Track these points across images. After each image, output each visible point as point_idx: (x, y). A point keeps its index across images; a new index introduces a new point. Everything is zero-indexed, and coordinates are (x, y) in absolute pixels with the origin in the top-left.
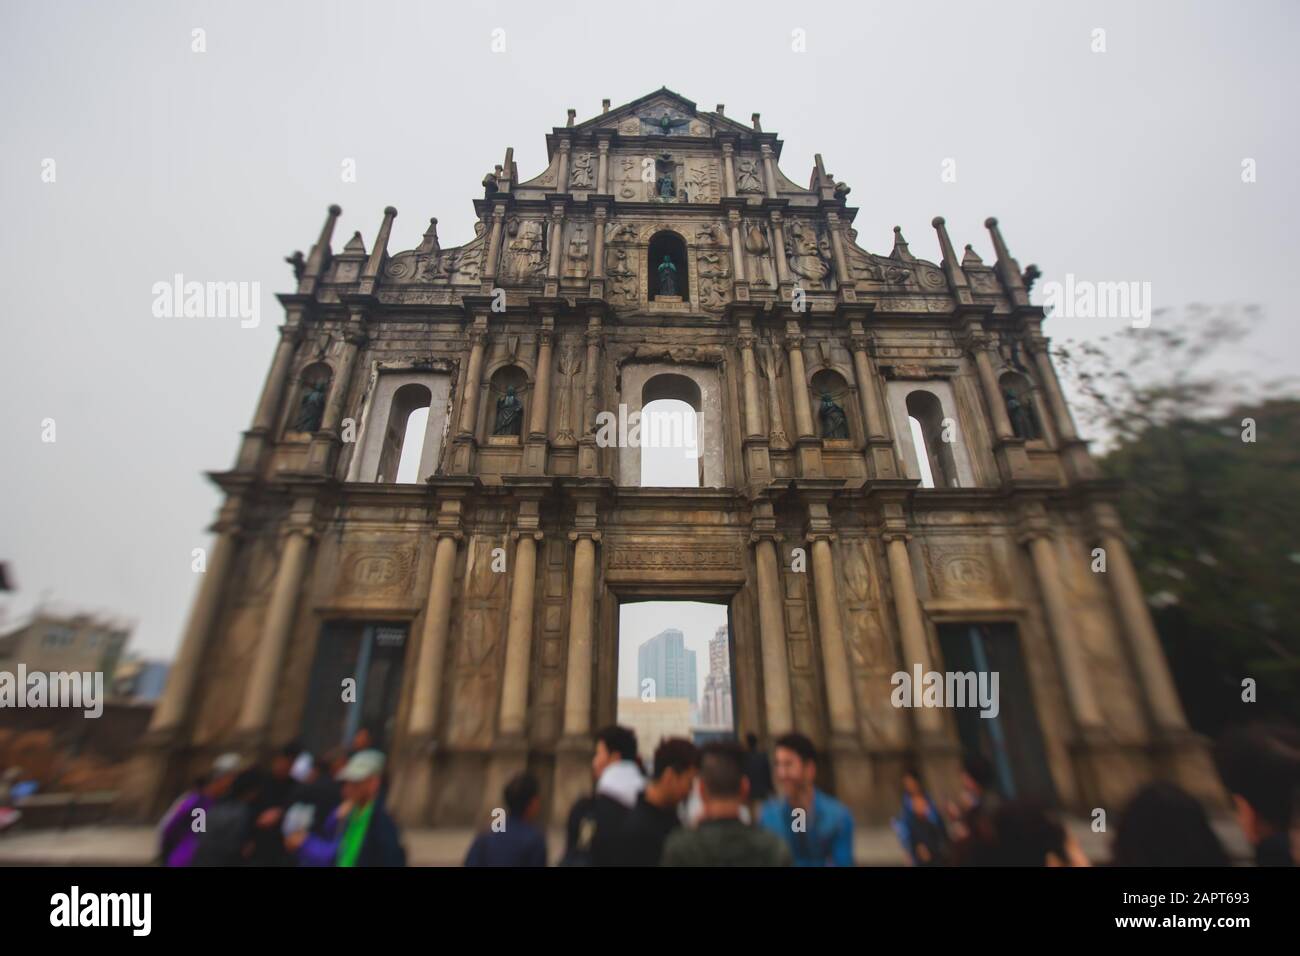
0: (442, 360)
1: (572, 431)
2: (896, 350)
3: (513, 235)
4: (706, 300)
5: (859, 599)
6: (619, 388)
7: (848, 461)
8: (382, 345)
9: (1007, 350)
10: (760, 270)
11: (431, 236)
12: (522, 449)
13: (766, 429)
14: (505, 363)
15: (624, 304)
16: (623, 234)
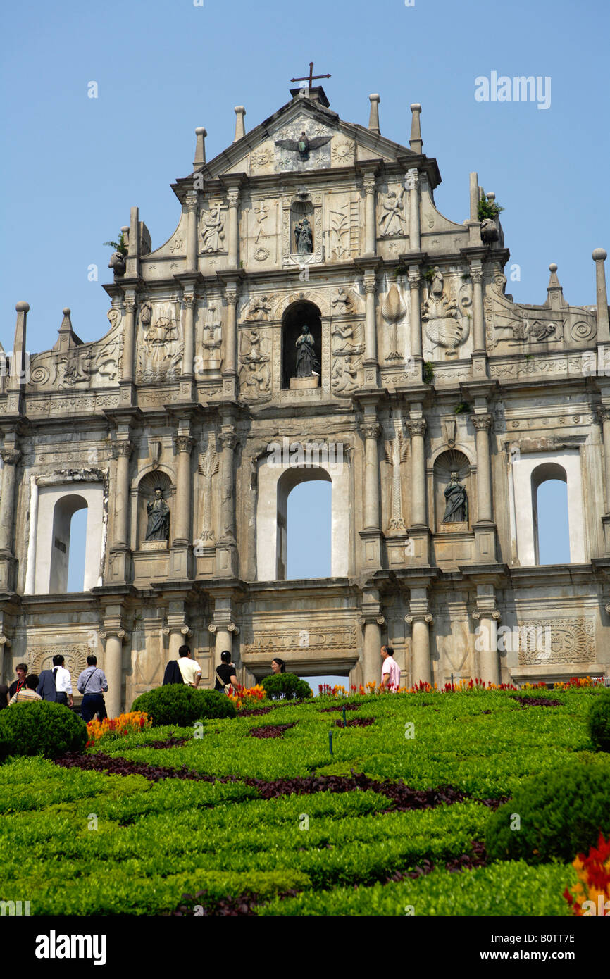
0: (93, 471)
1: (213, 533)
2: (525, 421)
3: (147, 324)
4: (338, 383)
5: (455, 669)
6: (255, 486)
7: (460, 544)
8: (37, 460)
10: (395, 341)
11: (66, 331)
12: (169, 553)
13: (387, 516)
14: (150, 469)
15: (257, 397)
16: (256, 310)
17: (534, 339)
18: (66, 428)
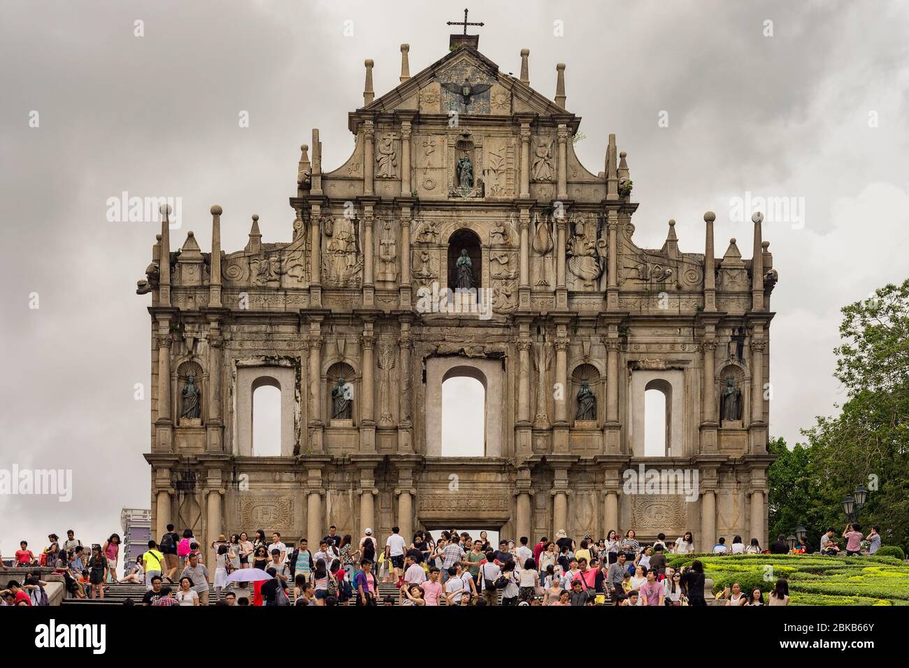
0: (287, 358)
1: (391, 415)
2: (644, 346)
3: (330, 236)
4: (496, 302)
5: (583, 529)
6: (424, 381)
7: (590, 437)
8: (236, 345)
9: (734, 346)
10: (543, 271)
11: (255, 235)
12: (357, 430)
13: (533, 413)
14: (336, 361)
16: (426, 233)
17: (654, 280)
18: (262, 320)
